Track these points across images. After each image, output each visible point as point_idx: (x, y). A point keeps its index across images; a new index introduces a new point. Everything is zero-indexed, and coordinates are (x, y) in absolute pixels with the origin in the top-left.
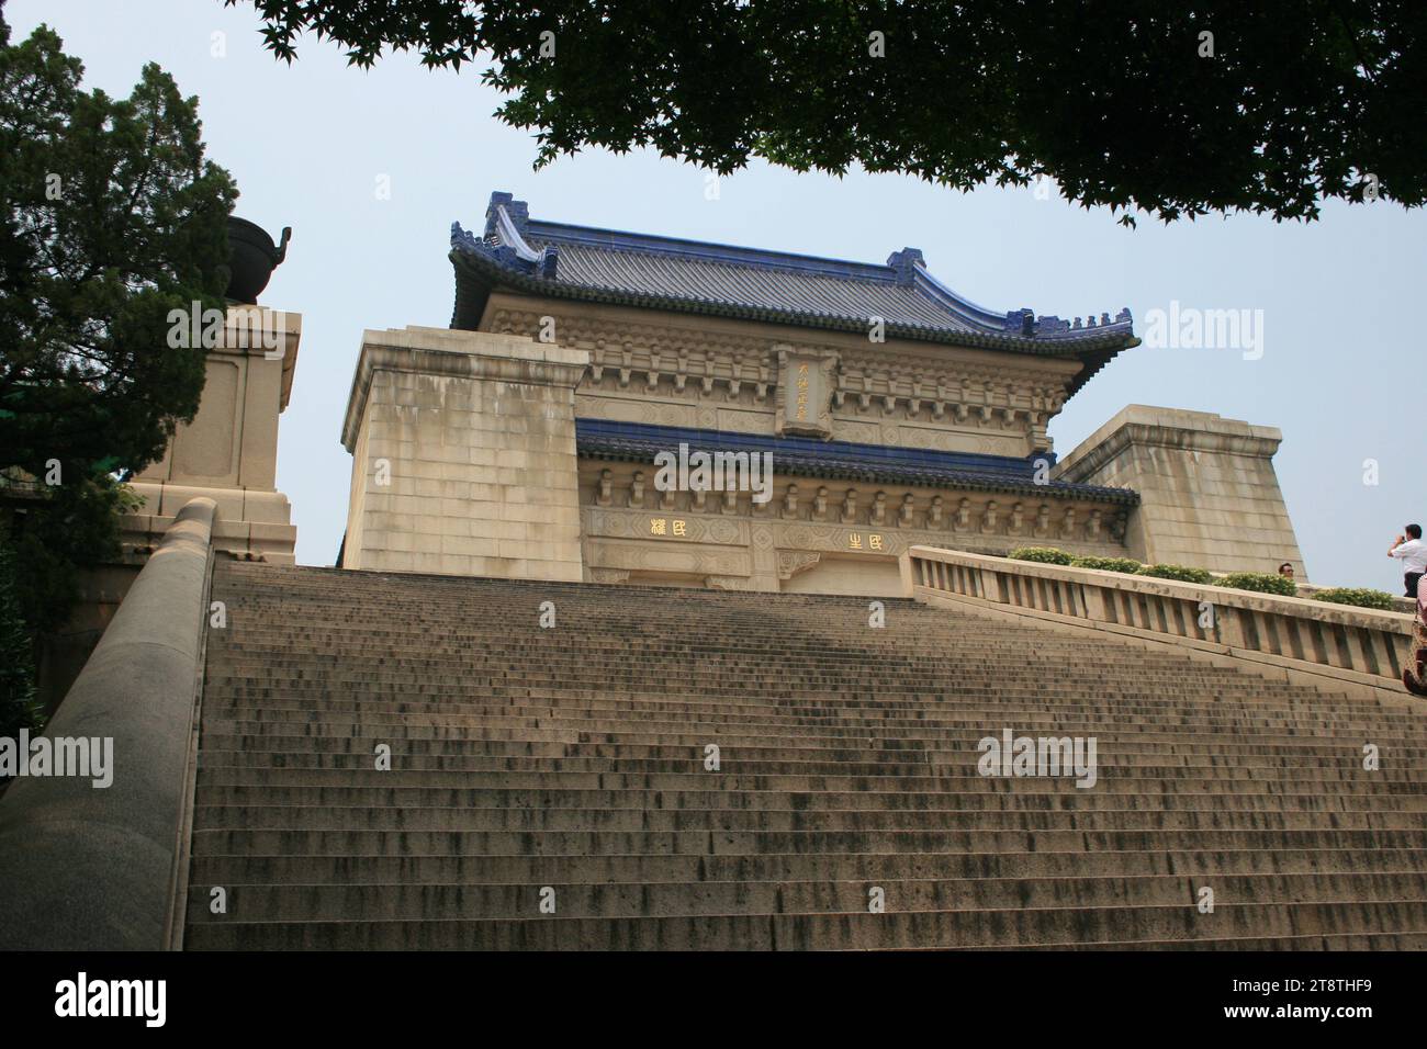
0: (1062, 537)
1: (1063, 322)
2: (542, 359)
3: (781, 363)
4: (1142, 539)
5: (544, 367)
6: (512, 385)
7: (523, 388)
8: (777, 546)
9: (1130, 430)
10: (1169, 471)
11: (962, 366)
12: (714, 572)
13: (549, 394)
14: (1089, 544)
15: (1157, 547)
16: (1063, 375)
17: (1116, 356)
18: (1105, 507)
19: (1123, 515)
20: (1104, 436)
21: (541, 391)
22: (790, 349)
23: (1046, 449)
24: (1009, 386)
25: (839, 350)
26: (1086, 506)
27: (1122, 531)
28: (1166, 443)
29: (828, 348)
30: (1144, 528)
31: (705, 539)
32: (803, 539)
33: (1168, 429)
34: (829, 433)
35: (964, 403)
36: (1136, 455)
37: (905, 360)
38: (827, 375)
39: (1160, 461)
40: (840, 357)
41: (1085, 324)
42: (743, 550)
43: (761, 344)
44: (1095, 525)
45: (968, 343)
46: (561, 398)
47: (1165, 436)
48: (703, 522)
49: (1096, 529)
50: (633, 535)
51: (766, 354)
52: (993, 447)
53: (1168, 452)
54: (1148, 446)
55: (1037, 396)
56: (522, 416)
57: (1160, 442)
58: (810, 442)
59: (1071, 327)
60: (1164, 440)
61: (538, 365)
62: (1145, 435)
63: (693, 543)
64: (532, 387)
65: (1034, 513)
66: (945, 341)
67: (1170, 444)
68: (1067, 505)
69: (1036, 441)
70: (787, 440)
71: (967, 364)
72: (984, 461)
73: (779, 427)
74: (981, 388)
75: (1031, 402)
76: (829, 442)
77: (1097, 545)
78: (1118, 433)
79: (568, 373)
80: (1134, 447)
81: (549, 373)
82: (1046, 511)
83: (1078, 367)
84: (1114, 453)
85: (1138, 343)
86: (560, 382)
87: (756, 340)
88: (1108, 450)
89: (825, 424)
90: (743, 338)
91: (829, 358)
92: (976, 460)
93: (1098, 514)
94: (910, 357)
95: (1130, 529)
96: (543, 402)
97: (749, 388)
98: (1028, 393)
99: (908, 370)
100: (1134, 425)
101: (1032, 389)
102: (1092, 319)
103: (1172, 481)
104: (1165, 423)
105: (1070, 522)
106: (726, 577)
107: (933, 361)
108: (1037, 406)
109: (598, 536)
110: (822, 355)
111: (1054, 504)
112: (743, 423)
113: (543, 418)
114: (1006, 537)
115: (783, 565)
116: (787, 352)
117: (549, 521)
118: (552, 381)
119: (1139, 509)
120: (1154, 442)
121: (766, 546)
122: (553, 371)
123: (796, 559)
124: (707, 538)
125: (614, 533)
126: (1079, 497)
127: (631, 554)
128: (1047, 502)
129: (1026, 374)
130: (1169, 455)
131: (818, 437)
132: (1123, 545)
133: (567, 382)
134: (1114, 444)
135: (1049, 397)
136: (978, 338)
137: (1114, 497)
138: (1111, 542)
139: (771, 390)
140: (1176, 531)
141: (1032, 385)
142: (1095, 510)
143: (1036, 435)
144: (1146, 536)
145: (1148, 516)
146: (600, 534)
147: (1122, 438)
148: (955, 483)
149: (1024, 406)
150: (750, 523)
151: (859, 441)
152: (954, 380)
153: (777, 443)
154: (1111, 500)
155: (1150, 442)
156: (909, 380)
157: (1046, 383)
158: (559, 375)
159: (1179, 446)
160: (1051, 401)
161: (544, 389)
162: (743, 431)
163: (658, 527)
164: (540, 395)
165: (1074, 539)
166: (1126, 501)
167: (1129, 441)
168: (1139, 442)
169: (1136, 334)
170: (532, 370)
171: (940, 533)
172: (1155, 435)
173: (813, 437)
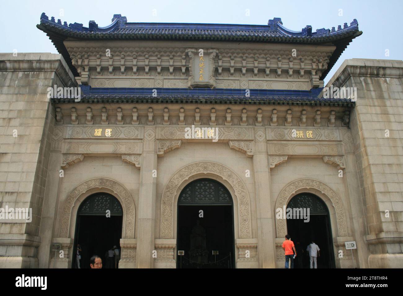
0: (315, 125)
1: (327, 30)
2: (39, 59)
3: (190, 57)
4: (357, 124)
5: (40, 63)
6: (26, 73)
7: (31, 73)
8: (157, 138)
9: (349, 69)
10: (372, 89)
11: (277, 52)
12: (123, 152)
13: (43, 75)
14: (329, 128)
15: (364, 128)
16: (327, 53)
17: (352, 41)
18: (337, 109)
19: (347, 113)
20: (338, 75)
21: (39, 74)
22: (193, 50)
23: (319, 86)
24: (301, 59)
25: (218, 49)
26: (327, 109)
27: (347, 120)
28: (370, 75)
29: (212, 49)
30: (358, 118)
31: (121, 137)
32: (172, 134)
33: (370, 67)
34: (213, 85)
35: (279, 68)
36: (353, 81)
37: (250, 51)
38: (211, 60)
39: (367, 84)
40: (218, 52)
41: (336, 29)
42: (140, 141)
43: (181, 50)
44: (333, 118)
45: (276, 40)
46: (48, 77)
47: (369, 71)
48: (121, 129)
49: (333, 120)
50: (85, 137)
51: (184, 54)
52: (294, 87)
53: (371, 79)
54: (360, 77)
55: (314, 62)
56: (27, 86)
57: (367, 74)
58: (205, 90)
59: (331, 32)
60: (369, 73)
61: (37, 62)
62: (358, 71)
63: (115, 139)
64: (35, 73)
65: (299, 114)
66: (265, 40)
67: (372, 75)
68: (316, 109)
69: (314, 82)
70: (193, 89)
71: (279, 51)
72: (289, 93)
73: (189, 84)
74: (287, 61)
75: (312, 65)
76: (213, 89)
77: (334, 128)
78: (344, 71)
79: (51, 64)
80: (352, 78)
81: (42, 66)
82: (304, 112)
83: (333, 48)
84: (343, 82)
85: (361, 33)
86: (48, 69)
87: (179, 48)
88: (340, 81)
89: (212, 82)
90: (174, 48)
91: (212, 53)
92: (285, 93)
93: (333, 113)
94: (252, 50)
95: (351, 119)
96: (39, 79)
97: (177, 69)
98: (310, 62)
99: (252, 55)
100: (351, 66)
101: (312, 60)
102: (340, 27)
103: (373, 94)
104: (368, 64)
105: (318, 117)
106: (130, 155)
107: (263, 50)
108: (314, 67)
109: (68, 139)
110: (209, 52)
111: (309, 109)
112: (175, 84)
113: (37, 85)
114: (284, 127)
115: (160, 147)
116: (192, 52)
117: (27, 134)
118: (44, 69)
119: (355, 109)
120: (363, 74)
121: (151, 138)
122: (44, 64)
123: (168, 144)
124: (122, 136)
125: (76, 137)
126: (320, 105)
127: (83, 146)
128: (305, 108)
129: (309, 53)
130: (372, 81)
131: (209, 87)
132: (349, 127)
133: (51, 68)
134: (343, 77)
135: (320, 63)
136: (281, 38)
137: (340, 103)
138: (342, 126)
139: (187, 70)
140: (375, 119)
141: (312, 58)
142: (332, 111)
143: (314, 80)
144: (358, 123)
145: (360, 112)
146: (69, 137)
147: (346, 74)
148: (250, 101)
149: (308, 67)
150: (144, 128)
151: (229, 88)
152: (274, 58)
153: (189, 91)
154: (338, 105)
155: (361, 75)
156: (252, 60)
157: (319, 56)
158: (47, 66)
159: (378, 75)
160: (321, 64)
161: (41, 73)
162: (175, 87)
163: (98, 132)
164: (38, 75)
165: (322, 126)
166: (347, 105)
167: (349, 75)
168: (354, 75)
169: (360, 30)
170: (34, 65)
171: (247, 127)
172: (363, 71)
173: (207, 87)
